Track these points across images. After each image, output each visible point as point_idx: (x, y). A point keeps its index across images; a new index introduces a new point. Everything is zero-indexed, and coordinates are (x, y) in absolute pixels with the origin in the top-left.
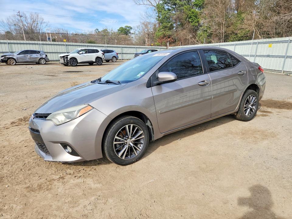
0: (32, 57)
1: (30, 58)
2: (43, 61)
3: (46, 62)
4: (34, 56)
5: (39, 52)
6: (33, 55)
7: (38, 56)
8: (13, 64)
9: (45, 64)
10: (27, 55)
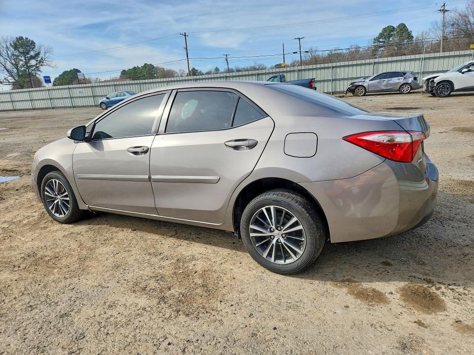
0: (390, 82)
1: (387, 85)
2: (406, 89)
3: (411, 89)
4: (395, 80)
5: (404, 74)
6: (393, 79)
7: (400, 80)
8: (360, 94)
9: (409, 93)
10: (384, 80)
